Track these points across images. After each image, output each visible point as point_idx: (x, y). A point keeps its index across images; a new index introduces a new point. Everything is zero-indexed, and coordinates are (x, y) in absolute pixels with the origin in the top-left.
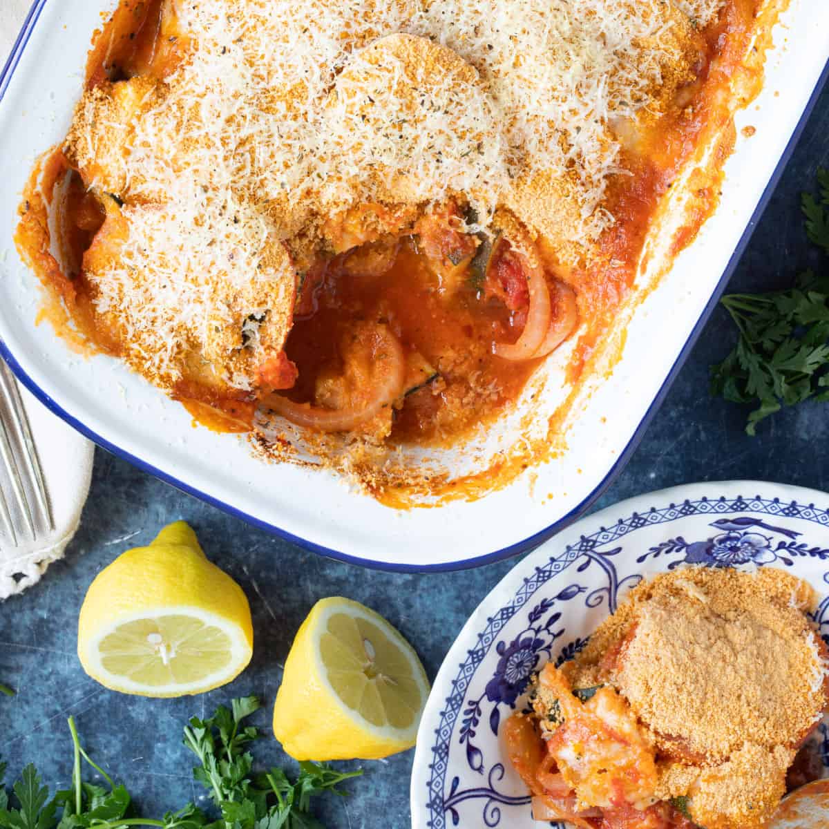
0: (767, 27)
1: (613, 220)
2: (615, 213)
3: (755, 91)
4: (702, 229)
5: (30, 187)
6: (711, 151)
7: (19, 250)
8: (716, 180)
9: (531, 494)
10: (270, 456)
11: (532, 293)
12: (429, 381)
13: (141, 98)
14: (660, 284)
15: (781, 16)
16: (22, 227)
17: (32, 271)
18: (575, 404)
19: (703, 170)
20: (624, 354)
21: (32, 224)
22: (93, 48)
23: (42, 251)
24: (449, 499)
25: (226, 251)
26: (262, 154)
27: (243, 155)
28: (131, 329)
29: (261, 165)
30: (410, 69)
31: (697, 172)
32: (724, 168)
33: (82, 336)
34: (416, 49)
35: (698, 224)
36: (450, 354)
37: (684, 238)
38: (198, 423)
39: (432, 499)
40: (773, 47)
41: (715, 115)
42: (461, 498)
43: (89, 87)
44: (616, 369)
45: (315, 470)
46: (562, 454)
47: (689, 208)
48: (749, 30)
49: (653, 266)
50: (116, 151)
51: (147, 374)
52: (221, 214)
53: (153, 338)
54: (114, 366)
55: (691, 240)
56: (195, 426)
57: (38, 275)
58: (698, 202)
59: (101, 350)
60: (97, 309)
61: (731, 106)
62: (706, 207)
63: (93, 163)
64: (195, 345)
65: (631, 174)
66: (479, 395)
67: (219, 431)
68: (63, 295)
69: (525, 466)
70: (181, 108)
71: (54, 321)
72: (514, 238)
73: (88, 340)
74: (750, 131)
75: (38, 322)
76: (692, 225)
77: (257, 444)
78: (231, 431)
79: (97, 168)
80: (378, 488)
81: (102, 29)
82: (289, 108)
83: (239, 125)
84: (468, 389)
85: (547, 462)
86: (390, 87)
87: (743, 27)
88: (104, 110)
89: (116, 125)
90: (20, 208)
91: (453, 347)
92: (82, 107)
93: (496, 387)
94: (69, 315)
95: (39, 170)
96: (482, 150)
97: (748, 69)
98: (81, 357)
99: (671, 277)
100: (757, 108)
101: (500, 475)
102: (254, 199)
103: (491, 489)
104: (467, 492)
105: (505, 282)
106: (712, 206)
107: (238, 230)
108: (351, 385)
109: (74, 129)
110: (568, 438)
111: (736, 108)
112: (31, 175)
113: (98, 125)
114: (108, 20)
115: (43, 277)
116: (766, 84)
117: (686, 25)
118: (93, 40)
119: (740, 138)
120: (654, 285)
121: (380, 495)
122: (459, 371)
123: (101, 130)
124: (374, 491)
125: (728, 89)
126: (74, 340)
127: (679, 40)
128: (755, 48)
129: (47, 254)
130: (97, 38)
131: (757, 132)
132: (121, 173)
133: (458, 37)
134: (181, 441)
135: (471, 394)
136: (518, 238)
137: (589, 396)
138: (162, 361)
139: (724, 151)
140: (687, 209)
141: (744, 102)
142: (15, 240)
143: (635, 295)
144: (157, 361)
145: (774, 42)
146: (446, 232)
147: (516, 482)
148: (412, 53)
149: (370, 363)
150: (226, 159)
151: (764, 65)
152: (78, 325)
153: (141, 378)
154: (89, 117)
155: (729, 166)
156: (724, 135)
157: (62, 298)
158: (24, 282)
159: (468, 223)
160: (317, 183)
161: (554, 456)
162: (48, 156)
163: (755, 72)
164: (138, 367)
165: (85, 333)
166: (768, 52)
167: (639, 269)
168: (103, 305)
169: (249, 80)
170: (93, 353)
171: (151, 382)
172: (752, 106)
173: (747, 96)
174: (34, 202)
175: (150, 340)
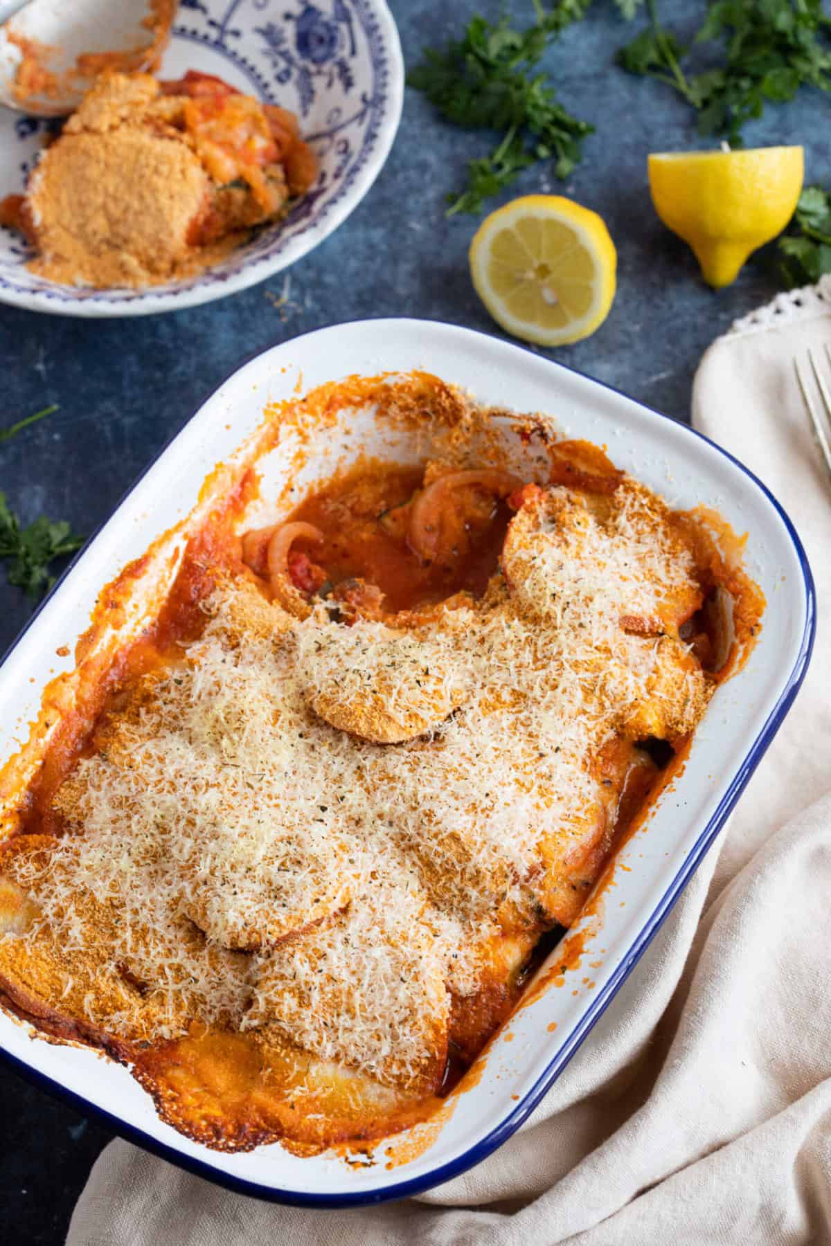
0: (33, 744)
1: (200, 605)
2: (199, 613)
3: (51, 687)
4: (118, 574)
5: (750, 648)
6: (101, 641)
7: (762, 594)
8: (99, 614)
9: (301, 377)
10: (535, 420)
11: (285, 560)
12: (388, 511)
13: (638, 715)
14: (162, 533)
15: (18, 750)
16: (758, 613)
17: (751, 578)
18: (252, 449)
19: (110, 626)
20: (203, 481)
21: (749, 617)
22: (685, 763)
23: (740, 596)
24: (377, 380)
25: (564, 572)
26: (527, 657)
27: (545, 657)
28: (660, 536)
29: (528, 648)
30: (379, 706)
31: (117, 626)
32: (91, 624)
33: (705, 526)
34: (372, 724)
35: (121, 579)
36: (365, 536)
37: (135, 570)
38: (601, 449)
39: (390, 381)
40: (30, 723)
41: (94, 674)
42: (365, 379)
43: (689, 734)
44: (212, 469)
45: (497, 409)
46: (269, 406)
47: (127, 594)
48: (51, 749)
49: (167, 552)
50: (666, 676)
51: (646, 494)
52: (568, 603)
53: (639, 527)
54: (676, 499)
55: (129, 566)
56: (604, 446)
57: (745, 576)
58: (120, 598)
59: (688, 515)
60: (690, 557)
61: (76, 678)
62: (111, 592)
63: (689, 671)
64: (602, 523)
65: (179, 643)
66: (343, 503)
67: (582, 442)
68: (721, 564)
69: (304, 401)
70: (602, 705)
71: (732, 537)
72: (296, 600)
73: (700, 523)
74: (62, 652)
75: (746, 536)
76: (126, 578)
77: (547, 430)
78: (572, 443)
79: (684, 666)
80: (440, 391)
81: (674, 779)
82: (498, 696)
83: (547, 683)
84: (352, 509)
85: (284, 401)
86: (399, 693)
87: (56, 752)
88: (675, 712)
89: (665, 697)
90: (760, 630)
91: (362, 541)
92: (698, 717)
93: (326, 509)
94: (717, 545)
95: (741, 662)
96: (317, 645)
97: (56, 708)
98: (707, 507)
99: (151, 539)
100: (52, 671)
101: (328, 397)
102: (536, 620)
103: (337, 384)
104: (358, 385)
105: (309, 576)
106: (106, 592)
107: (552, 587)
108: (460, 512)
109: (706, 701)
110: (262, 418)
111: (71, 675)
112: (749, 658)
113: (682, 701)
114: (669, 786)
115: (739, 574)
116: (40, 691)
117: (111, 754)
118: (684, 768)
119: (72, 647)
120: (168, 535)
121: (437, 385)
122: (360, 522)
123: (678, 695)
124: (443, 388)
125: (78, 697)
126: (712, 523)
127: (120, 741)
128: (47, 726)
129: (735, 595)
130: (680, 771)
131: (55, 650)
132: (662, 655)
133: (330, 744)
134: (618, 432)
135: (349, 504)
136: (292, 600)
137: (239, 450)
138: (632, 505)
139: (88, 639)
140: (130, 594)
141: (64, 678)
142: (764, 603)
143: (188, 528)
144: (637, 504)
145: (29, 728)
146: (359, 604)
147: (314, 387)
148: (376, 721)
149: (441, 527)
150: (560, 653)
151: (40, 709)
152: (709, 536)
153: (651, 490)
154: (690, 710)
155: (86, 625)
156: (87, 652)
157: (723, 560)
158: (758, 569)
159: (338, 610)
160: (477, 628)
161: (276, 405)
162: (731, 674)
163: (50, 703)
164: (654, 501)
165: (702, 530)
166: (36, 720)
167: (181, 555)
168: (685, 557)
169: (535, 721)
170: (694, 511)
171: (643, 486)
172: (56, 675)
173: (61, 683)
174: (747, 635)
175: (642, 525)
